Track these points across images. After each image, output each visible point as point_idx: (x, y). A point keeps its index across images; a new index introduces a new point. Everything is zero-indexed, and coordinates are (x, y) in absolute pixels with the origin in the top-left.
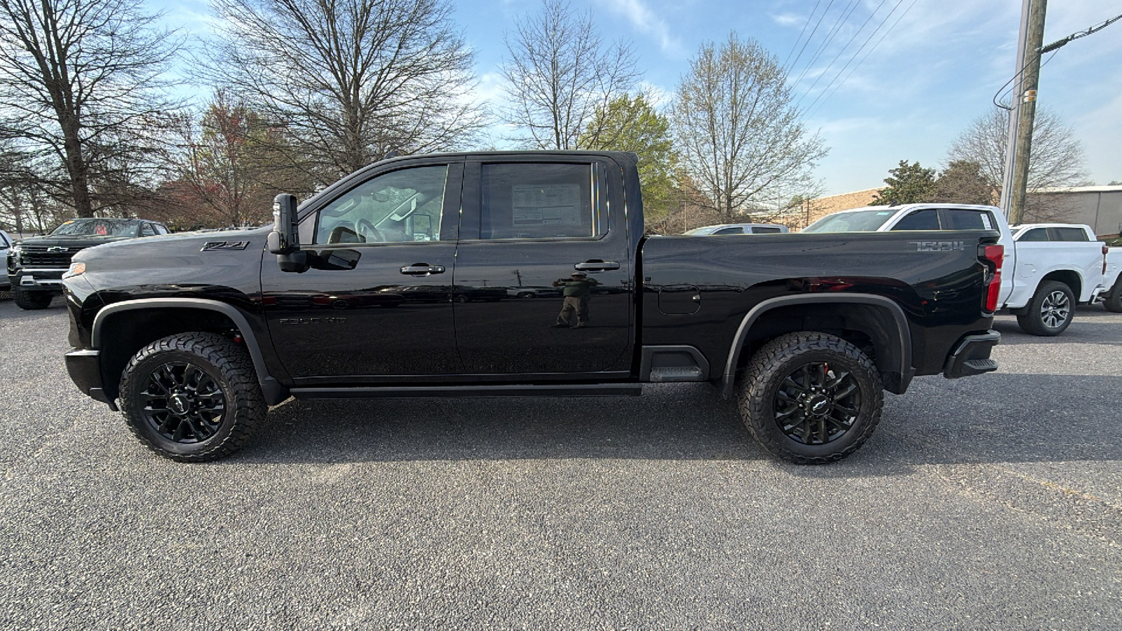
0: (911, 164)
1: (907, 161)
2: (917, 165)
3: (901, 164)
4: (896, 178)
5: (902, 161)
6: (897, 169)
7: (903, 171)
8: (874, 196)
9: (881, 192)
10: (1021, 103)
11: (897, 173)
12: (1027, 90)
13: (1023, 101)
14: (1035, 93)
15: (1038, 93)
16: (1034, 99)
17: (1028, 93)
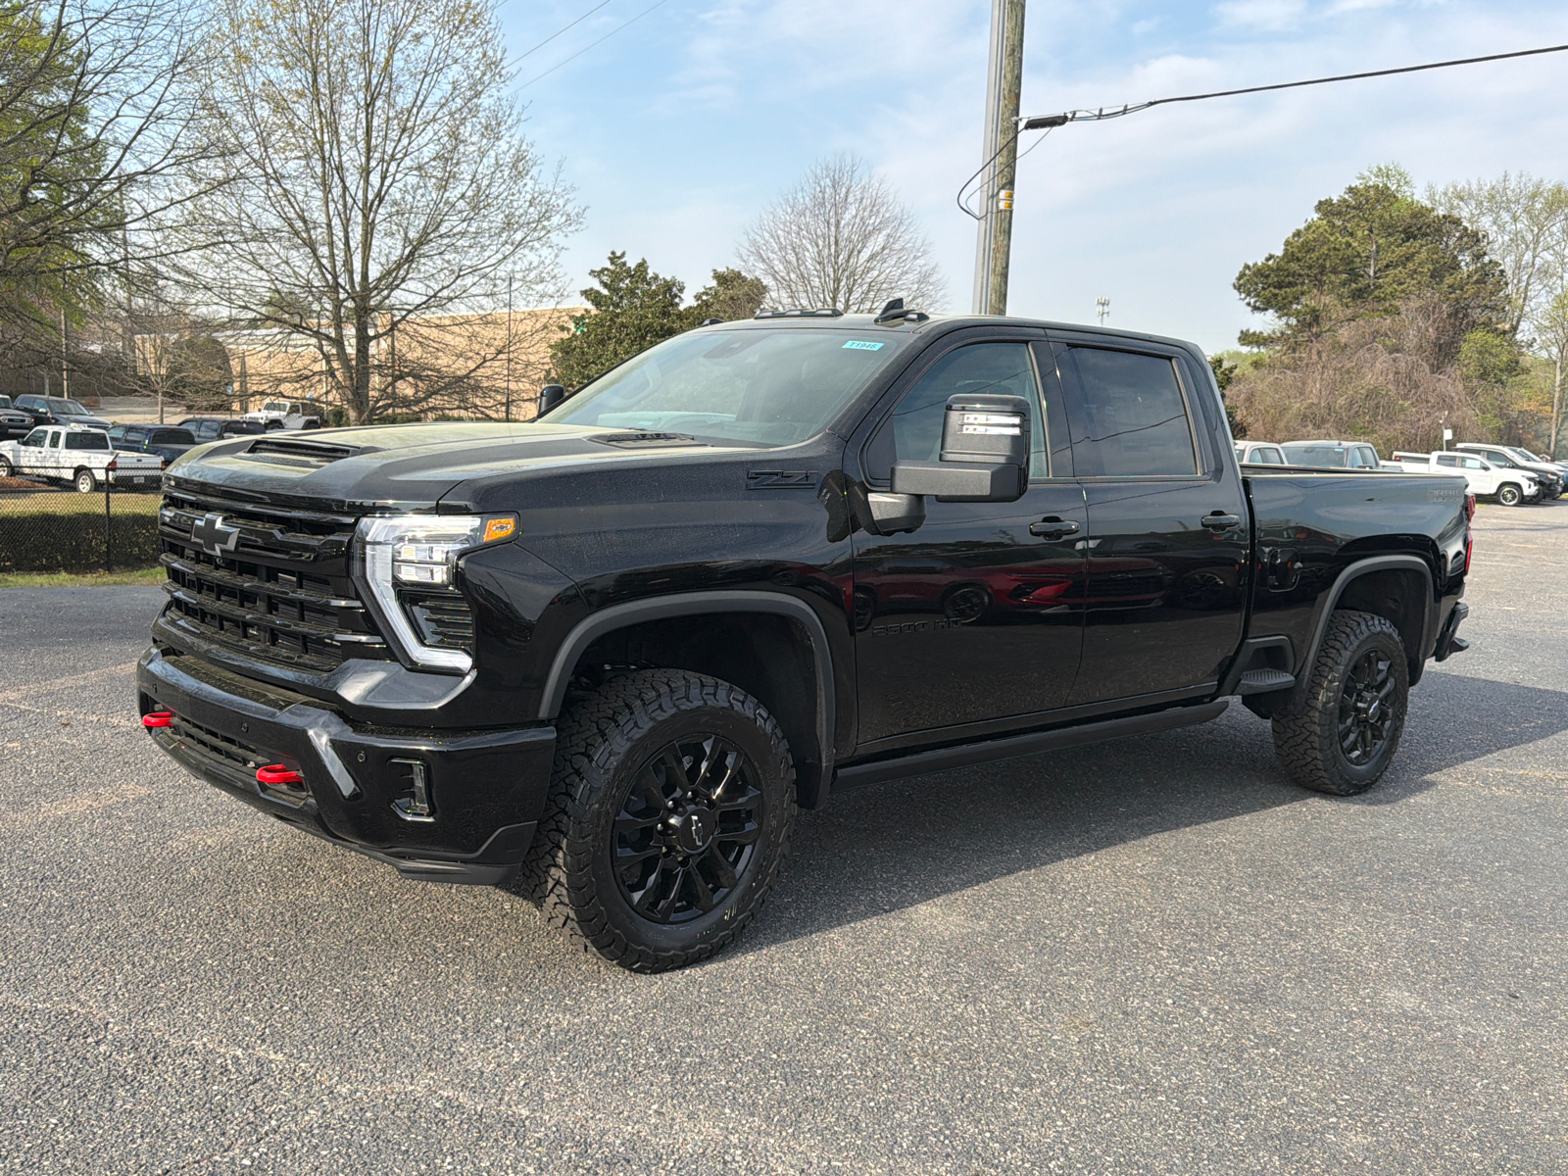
0: (632, 263)
1: (623, 254)
2: (642, 266)
3: (613, 259)
4: (605, 292)
5: (613, 253)
6: (603, 270)
7: (616, 277)
8: (562, 328)
9: (578, 321)
10: (995, 210)
11: (605, 279)
12: (1003, 188)
13: (997, 207)
14: (1011, 196)
15: (1015, 196)
16: (1011, 206)
17: (1003, 194)
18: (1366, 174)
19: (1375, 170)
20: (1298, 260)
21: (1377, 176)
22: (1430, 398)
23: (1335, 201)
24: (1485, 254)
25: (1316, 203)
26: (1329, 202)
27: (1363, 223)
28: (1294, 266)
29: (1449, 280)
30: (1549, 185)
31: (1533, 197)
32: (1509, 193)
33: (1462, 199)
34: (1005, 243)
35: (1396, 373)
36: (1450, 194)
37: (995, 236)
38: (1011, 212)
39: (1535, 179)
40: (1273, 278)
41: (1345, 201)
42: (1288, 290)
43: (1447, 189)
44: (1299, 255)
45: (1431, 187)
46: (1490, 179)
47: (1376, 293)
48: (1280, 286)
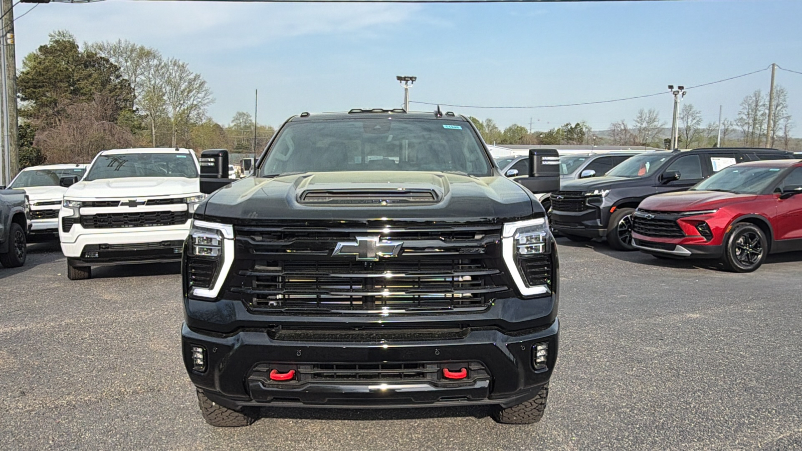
10: (5, 44)
12: (8, 32)
13: (6, 42)
14: (13, 36)
15: (15, 37)
16: (14, 42)
17: (9, 35)
18: (53, 34)
19: (57, 33)
20: (43, 75)
21: (58, 36)
22: (121, 141)
23: (49, 46)
24: (121, 76)
25: (39, 47)
26: (45, 46)
27: (65, 58)
28: (41, 78)
29: (108, 87)
30: (138, 46)
31: (132, 51)
32: (122, 49)
33: (101, 49)
34: (13, 62)
35: (104, 130)
36: (95, 47)
37: (7, 58)
38: (14, 45)
39: (132, 43)
40: (31, 84)
41: (54, 47)
42: (40, 89)
43: (93, 45)
44: (44, 73)
45: (85, 43)
46: (113, 41)
47: (81, 91)
48: (35, 87)
